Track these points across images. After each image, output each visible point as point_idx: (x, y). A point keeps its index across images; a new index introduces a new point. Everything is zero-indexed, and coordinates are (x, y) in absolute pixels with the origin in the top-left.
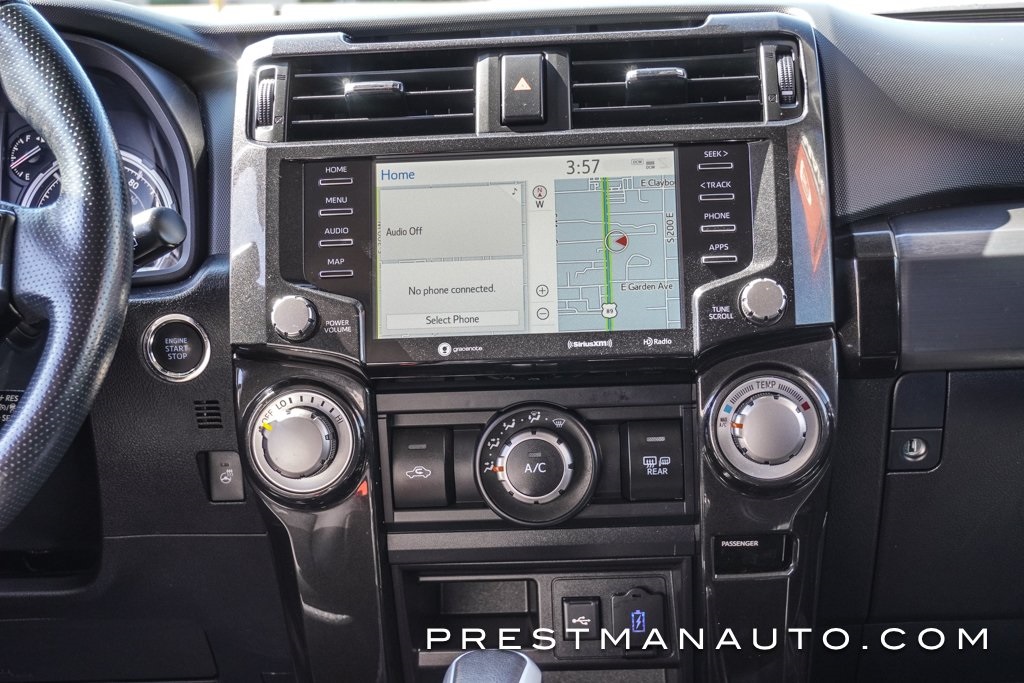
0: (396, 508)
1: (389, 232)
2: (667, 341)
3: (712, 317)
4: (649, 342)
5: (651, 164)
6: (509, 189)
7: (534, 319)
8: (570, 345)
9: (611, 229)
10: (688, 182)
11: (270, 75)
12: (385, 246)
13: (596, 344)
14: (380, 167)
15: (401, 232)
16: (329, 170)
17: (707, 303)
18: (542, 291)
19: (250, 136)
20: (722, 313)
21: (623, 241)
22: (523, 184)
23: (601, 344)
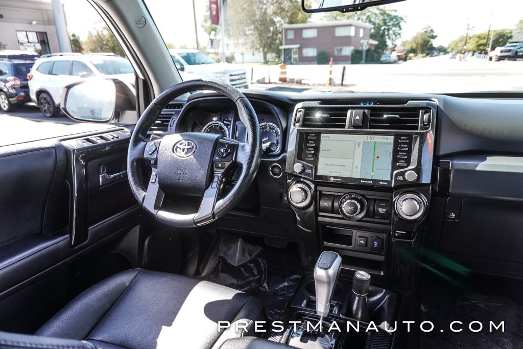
0: (320, 212)
1: (323, 150)
2: (385, 183)
3: (397, 179)
4: (381, 183)
5: (387, 139)
6: (352, 142)
7: (354, 174)
8: (362, 181)
9: (375, 154)
10: (396, 144)
11: (300, 111)
12: (321, 153)
13: (368, 182)
14: (322, 135)
15: (325, 150)
16: (311, 135)
17: (397, 175)
18: (357, 167)
19: (294, 126)
20: (400, 178)
21: (378, 157)
22: (355, 141)
23: (370, 182)
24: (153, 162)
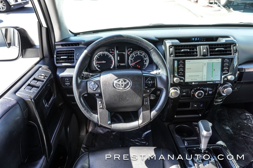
0: (181, 97)
1: (187, 69)
2: (219, 82)
3: (224, 79)
4: (217, 82)
5: (218, 60)
6: (202, 63)
7: (203, 79)
8: (208, 83)
9: (213, 68)
10: (223, 63)
11: (172, 48)
12: (186, 70)
14: (186, 61)
15: (188, 69)
16: (180, 61)
17: (224, 78)
18: (205, 76)
19: (170, 56)
20: (226, 79)
21: (214, 70)
22: (203, 63)
23: (211, 82)
24: (97, 95)
